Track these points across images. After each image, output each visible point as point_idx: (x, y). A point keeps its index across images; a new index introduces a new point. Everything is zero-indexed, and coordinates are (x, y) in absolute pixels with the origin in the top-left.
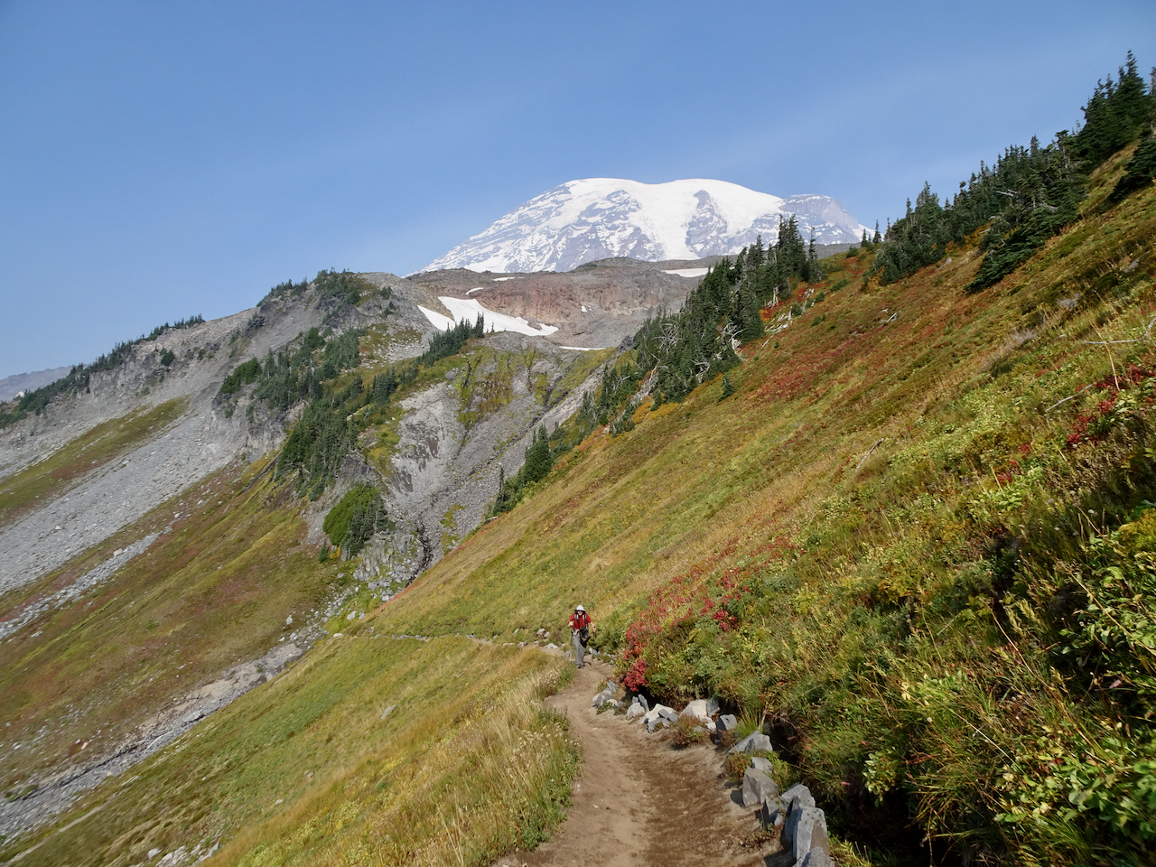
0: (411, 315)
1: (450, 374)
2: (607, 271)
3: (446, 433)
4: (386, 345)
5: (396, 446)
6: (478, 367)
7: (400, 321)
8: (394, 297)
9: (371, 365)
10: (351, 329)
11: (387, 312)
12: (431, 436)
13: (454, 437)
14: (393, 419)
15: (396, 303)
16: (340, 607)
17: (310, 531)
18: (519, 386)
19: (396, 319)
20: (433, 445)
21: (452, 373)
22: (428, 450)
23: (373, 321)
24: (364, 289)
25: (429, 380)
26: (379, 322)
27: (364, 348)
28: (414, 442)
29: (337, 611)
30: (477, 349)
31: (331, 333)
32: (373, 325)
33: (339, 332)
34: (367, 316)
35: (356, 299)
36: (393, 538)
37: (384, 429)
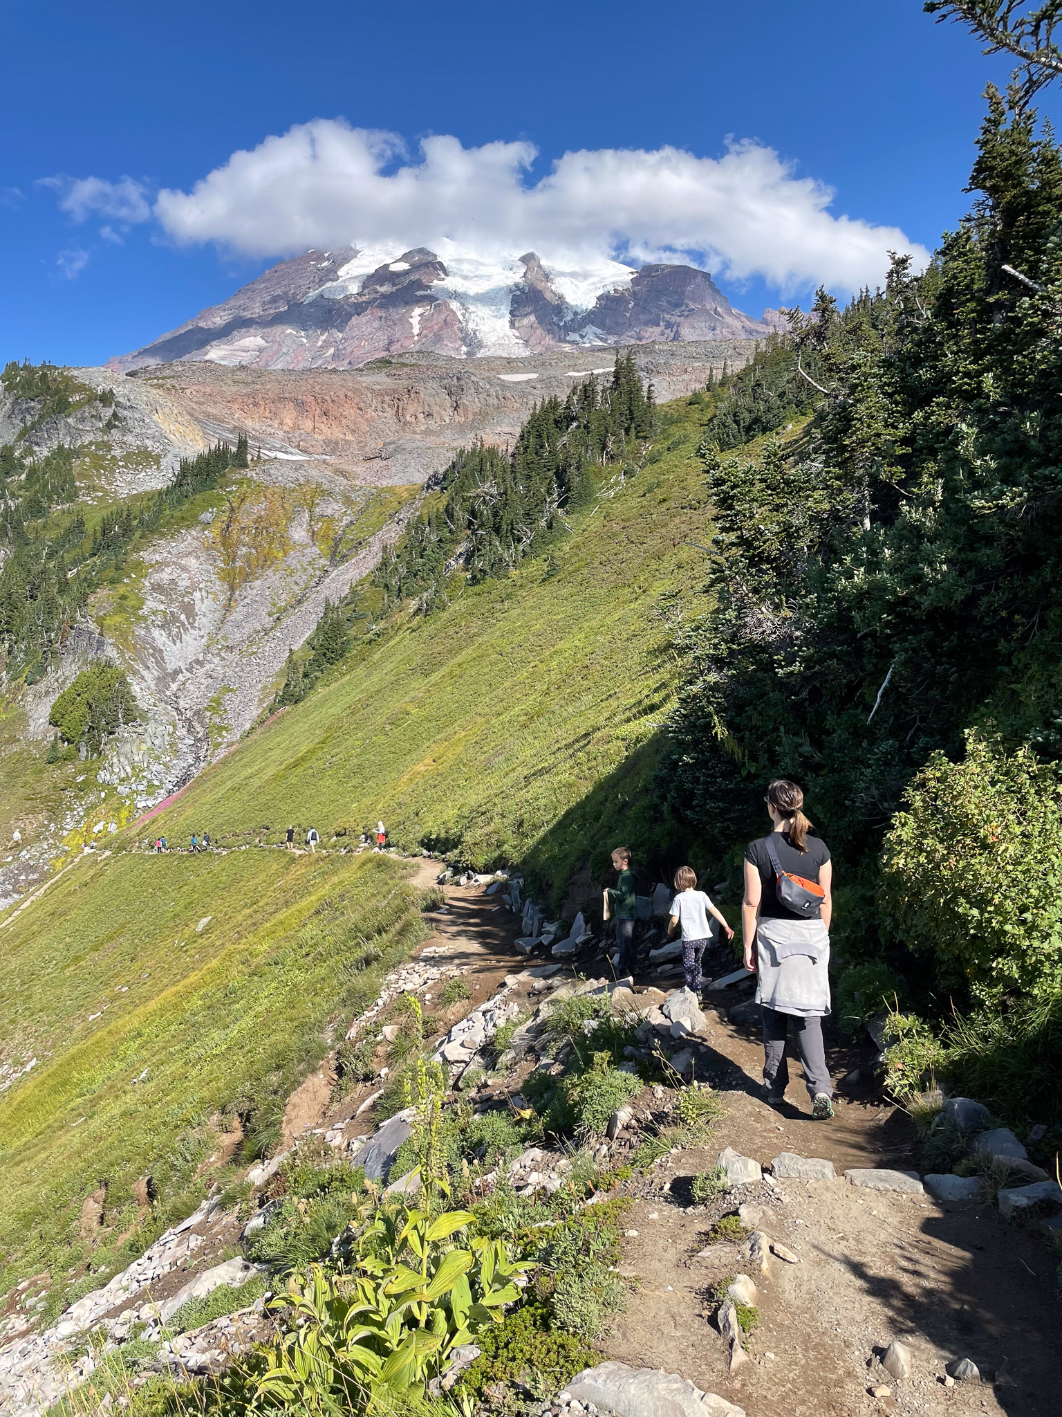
0: (144, 431)
1: (206, 516)
2: (405, 370)
3: (205, 594)
4: (112, 471)
5: (140, 612)
6: (243, 507)
7: (129, 439)
8: (118, 404)
9: (93, 499)
10: (61, 448)
11: (109, 426)
12: (186, 600)
13: (216, 600)
14: (133, 576)
15: (123, 413)
16: (82, 818)
17: (32, 723)
18: (299, 534)
19: (124, 435)
20: (189, 610)
21: (209, 515)
22: (183, 617)
23: (88, 438)
24: (74, 392)
25: (177, 523)
26: (100, 440)
27: (83, 476)
28: (162, 607)
29: (78, 822)
30: (240, 483)
31: (32, 453)
32: (91, 443)
33: (43, 452)
34: (82, 430)
35: (62, 407)
36: (146, 730)
37: (122, 590)
